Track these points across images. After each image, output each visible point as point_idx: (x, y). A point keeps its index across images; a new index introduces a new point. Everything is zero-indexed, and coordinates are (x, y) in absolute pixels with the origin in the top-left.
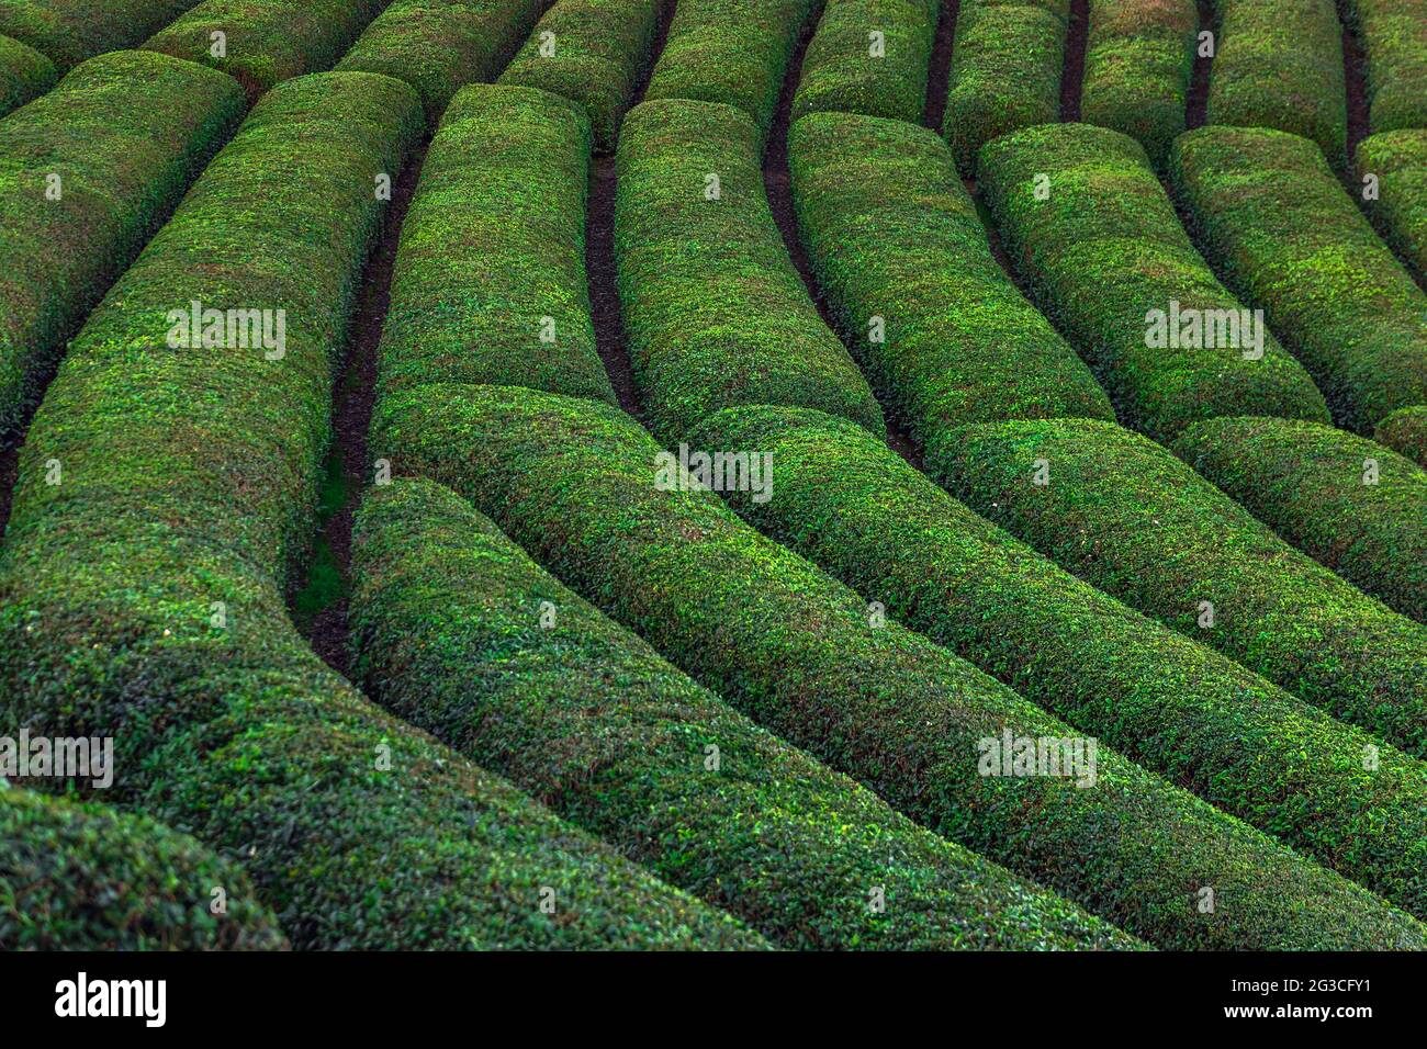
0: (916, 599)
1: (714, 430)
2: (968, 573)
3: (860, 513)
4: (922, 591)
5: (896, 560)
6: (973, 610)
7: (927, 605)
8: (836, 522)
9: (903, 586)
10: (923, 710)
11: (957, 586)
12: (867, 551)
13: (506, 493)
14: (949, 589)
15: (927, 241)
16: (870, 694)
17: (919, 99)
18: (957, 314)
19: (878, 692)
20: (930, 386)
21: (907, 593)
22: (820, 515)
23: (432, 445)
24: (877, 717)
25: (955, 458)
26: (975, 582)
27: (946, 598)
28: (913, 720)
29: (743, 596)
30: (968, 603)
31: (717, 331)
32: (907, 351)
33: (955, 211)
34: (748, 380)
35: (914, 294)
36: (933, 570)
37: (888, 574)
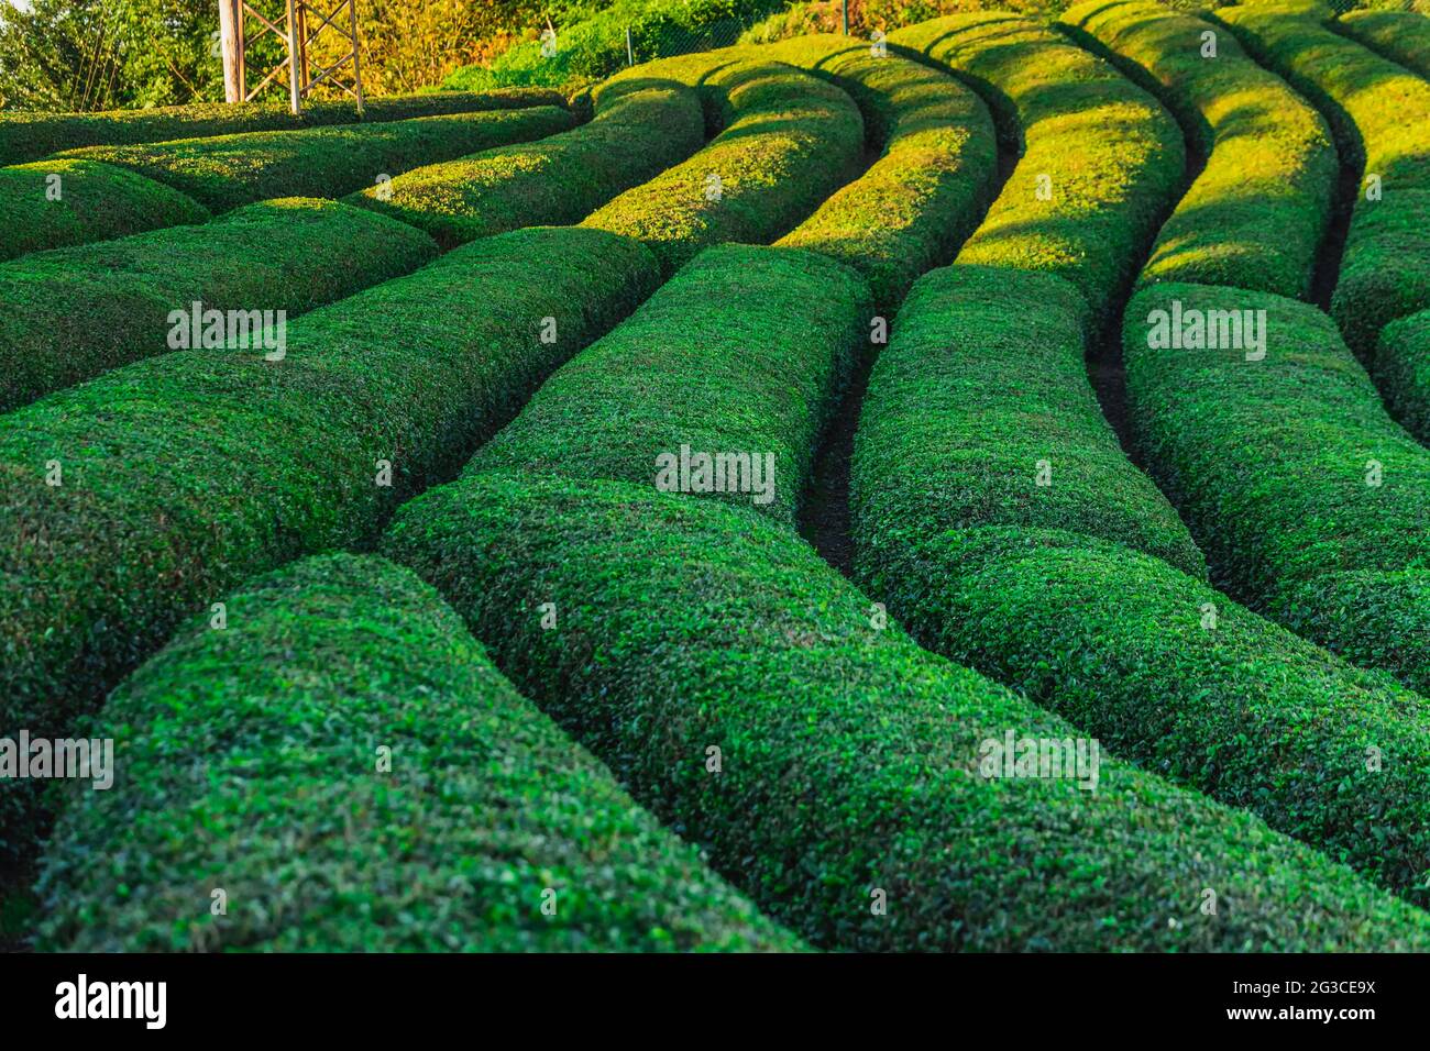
0: (1217, 771)
1: (925, 557)
2: (1314, 722)
3: (1130, 640)
4: (1227, 754)
5: (1185, 706)
6: (1320, 777)
7: (1234, 777)
8: (1087, 657)
9: (1194, 746)
10: (1166, 897)
11: (1292, 741)
12: (1134, 695)
13: (524, 594)
14: (1276, 747)
15: (1296, 392)
16: (1054, 871)
17: (1300, 278)
18: (1332, 457)
19: (1072, 865)
20: (1284, 541)
21: (1201, 761)
22: (1063, 647)
23: (440, 536)
24: (1061, 914)
25: (1313, 615)
26: (1325, 735)
27: (1269, 764)
28: (1140, 919)
29: (854, 716)
30: (1313, 769)
31: (966, 454)
32: (1255, 501)
33: (1338, 370)
34: (997, 506)
35: (1270, 438)
36: (1250, 718)
37: (1167, 730)
